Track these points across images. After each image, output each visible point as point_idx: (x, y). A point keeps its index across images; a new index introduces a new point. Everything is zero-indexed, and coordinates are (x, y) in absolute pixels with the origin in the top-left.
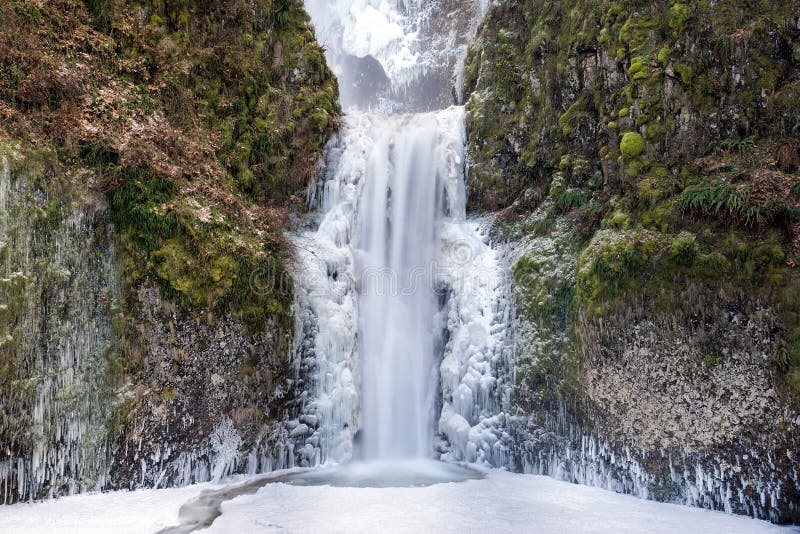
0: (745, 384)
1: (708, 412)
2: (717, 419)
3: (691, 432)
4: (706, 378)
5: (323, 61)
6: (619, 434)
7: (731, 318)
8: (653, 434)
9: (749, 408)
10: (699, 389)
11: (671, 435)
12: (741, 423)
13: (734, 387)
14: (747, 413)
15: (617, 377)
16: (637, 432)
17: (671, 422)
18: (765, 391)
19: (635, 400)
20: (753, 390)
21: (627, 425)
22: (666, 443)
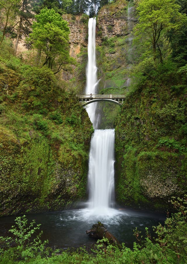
0: (172, 183)
1: (165, 189)
2: (167, 191)
3: (162, 193)
4: (164, 182)
5: (90, 120)
6: (147, 193)
7: (168, 170)
8: (154, 194)
9: (173, 189)
10: (162, 184)
11: (158, 194)
12: (172, 192)
13: (170, 184)
14: (173, 190)
15: (146, 181)
16: (151, 193)
17: (157, 191)
18: (176, 185)
19: (150, 186)
20: (174, 185)
21: (148, 191)
22: (157, 196)
